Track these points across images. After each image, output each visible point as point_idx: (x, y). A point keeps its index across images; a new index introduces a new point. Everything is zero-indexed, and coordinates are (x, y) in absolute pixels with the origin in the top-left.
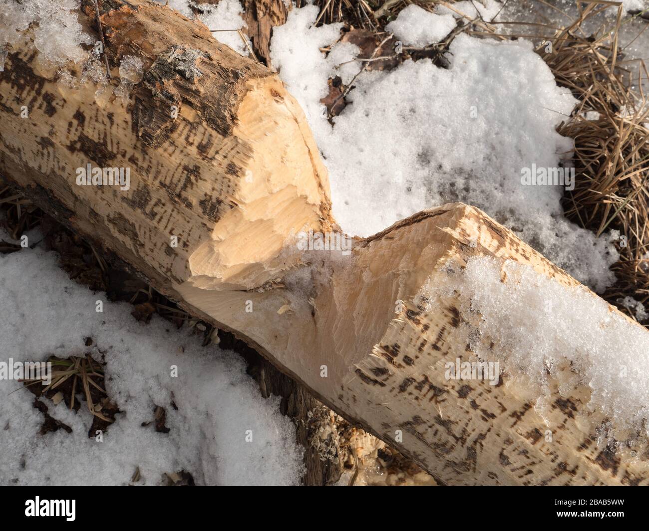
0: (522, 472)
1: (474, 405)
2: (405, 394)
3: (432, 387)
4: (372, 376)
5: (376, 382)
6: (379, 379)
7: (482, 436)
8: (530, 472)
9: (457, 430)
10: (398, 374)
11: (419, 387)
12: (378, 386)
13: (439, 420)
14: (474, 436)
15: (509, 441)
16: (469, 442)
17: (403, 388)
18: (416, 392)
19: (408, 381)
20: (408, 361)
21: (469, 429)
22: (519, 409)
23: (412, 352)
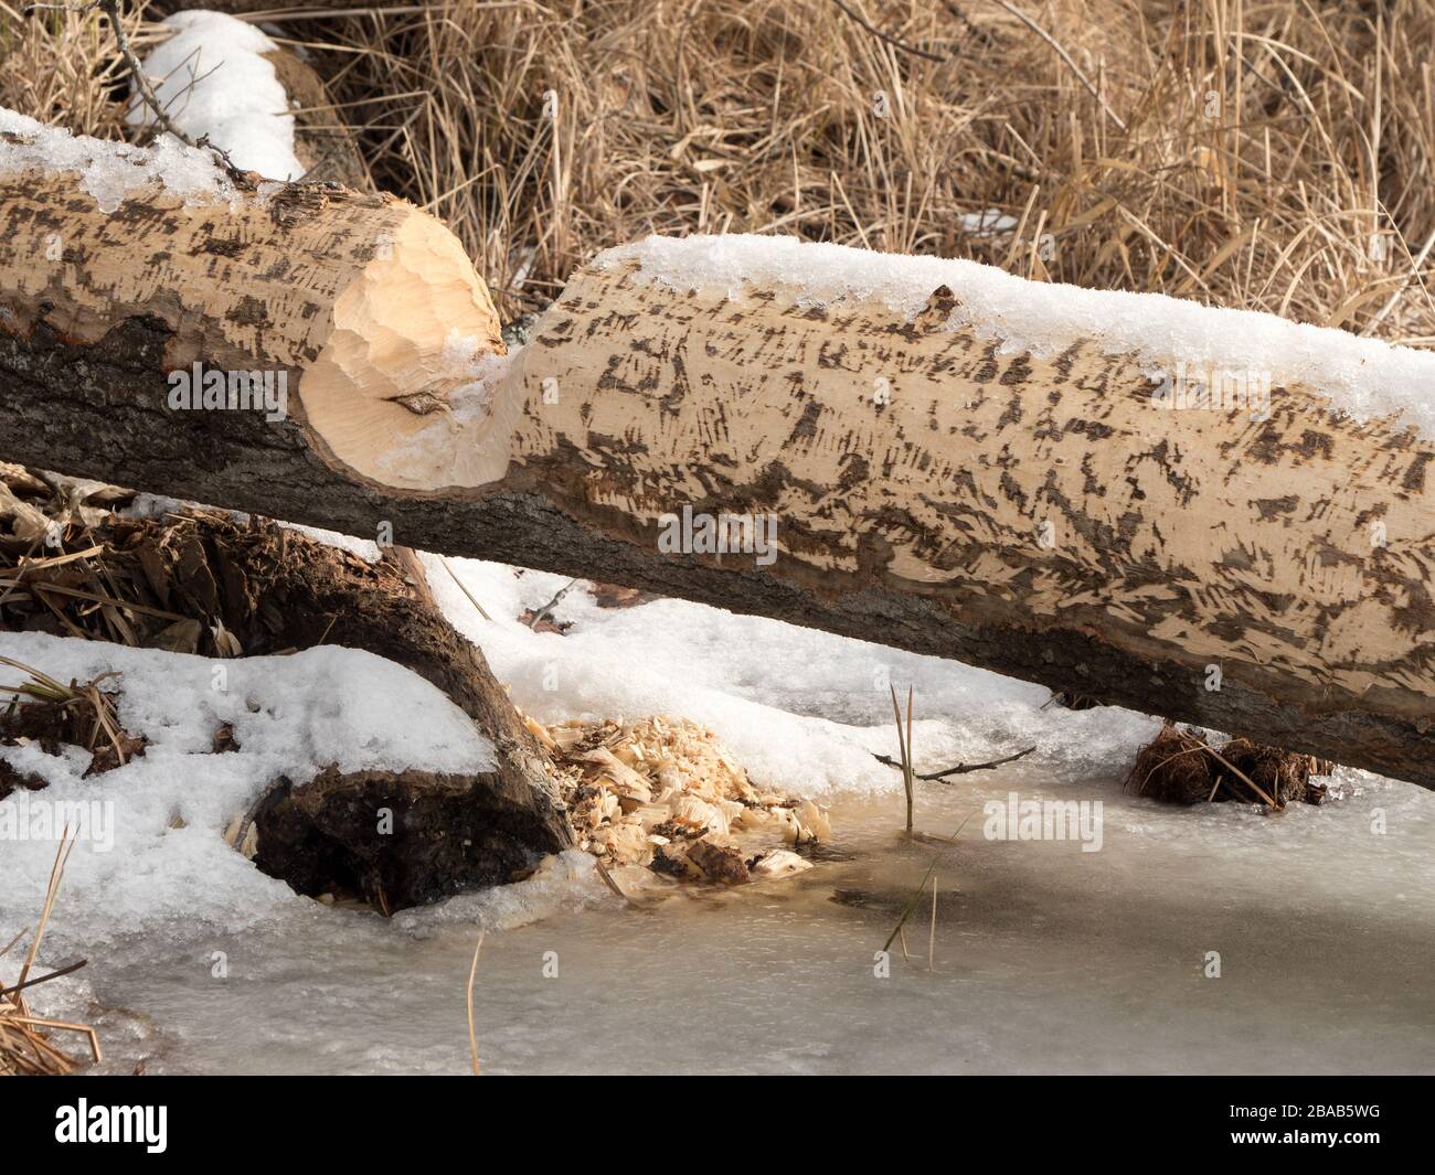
0: (732, 355)
1: (668, 316)
2: (595, 336)
3: (621, 318)
4: (556, 336)
5: (561, 340)
6: (564, 336)
7: (683, 340)
8: (740, 350)
9: (656, 347)
10: (582, 321)
11: (608, 323)
12: (564, 344)
13: (637, 346)
14: (675, 343)
15: (711, 333)
16: (672, 353)
17: (590, 332)
18: (605, 329)
19: (596, 321)
20: (592, 306)
21: (668, 339)
22: (714, 306)
23: (594, 298)
